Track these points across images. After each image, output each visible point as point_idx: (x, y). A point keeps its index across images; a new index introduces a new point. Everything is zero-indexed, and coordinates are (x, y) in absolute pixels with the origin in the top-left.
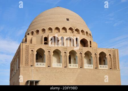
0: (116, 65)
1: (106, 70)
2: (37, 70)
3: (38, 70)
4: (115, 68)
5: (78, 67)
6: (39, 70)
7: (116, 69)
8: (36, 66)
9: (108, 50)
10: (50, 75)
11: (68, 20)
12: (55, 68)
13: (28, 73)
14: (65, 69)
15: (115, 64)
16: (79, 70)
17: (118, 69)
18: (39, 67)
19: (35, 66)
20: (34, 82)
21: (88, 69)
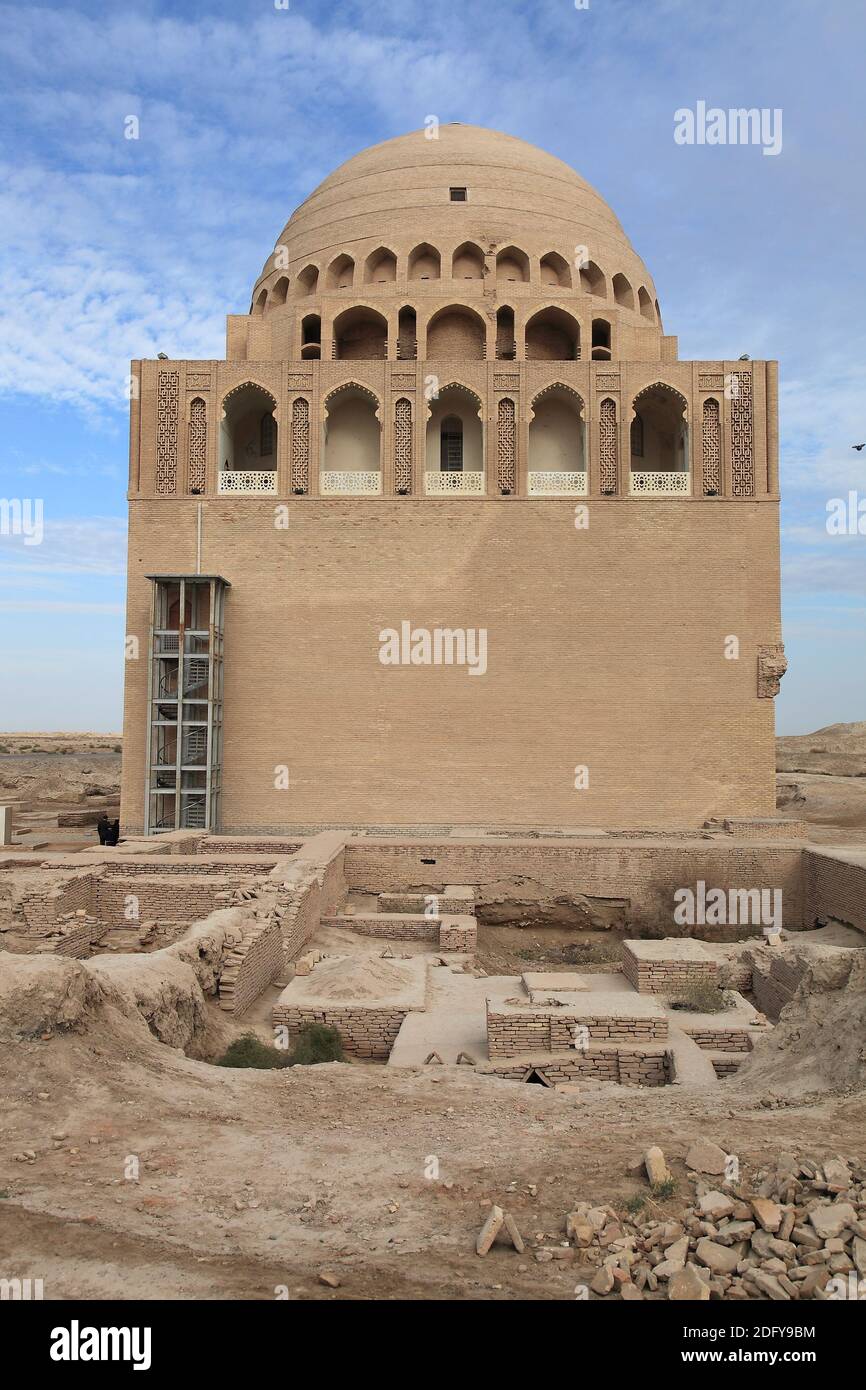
0: (750, 471)
1: (679, 500)
2: (227, 518)
3: (231, 513)
4: (745, 485)
5: (482, 493)
6: (237, 516)
7: (752, 494)
8: (220, 492)
9: (696, 372)
10: (303, 543)
11: (458, 194)
12: (337, 501)
13: (175, 536)
14: (399, 504)
15: (745, 460)
16: (492, 511)
17: (761, 495)
18: (240, 499)
19: (215, 490)
20: (182, 583)
21: (552, 500)
